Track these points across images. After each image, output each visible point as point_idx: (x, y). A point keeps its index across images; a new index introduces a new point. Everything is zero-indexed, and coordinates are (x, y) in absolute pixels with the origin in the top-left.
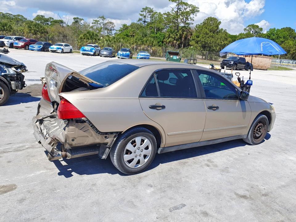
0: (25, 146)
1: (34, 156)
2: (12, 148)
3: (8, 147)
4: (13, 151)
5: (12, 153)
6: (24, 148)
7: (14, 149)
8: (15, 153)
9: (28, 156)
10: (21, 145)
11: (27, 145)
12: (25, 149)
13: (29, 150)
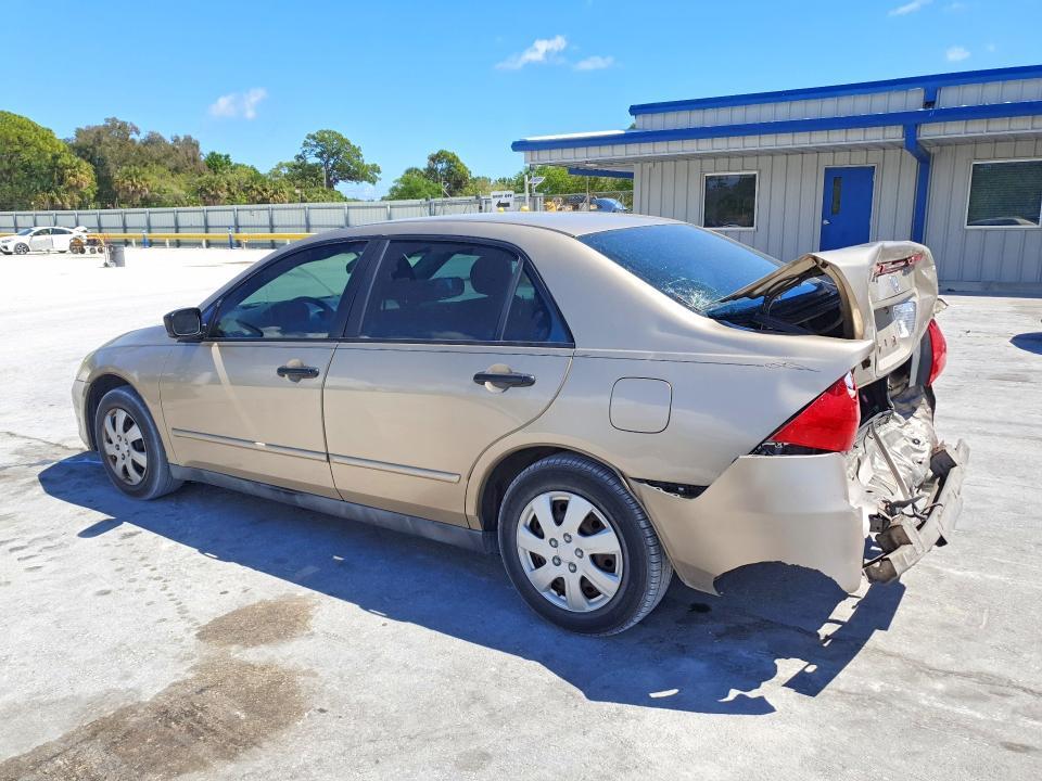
0: (949, 695)
1: (944, 626)
2: (1015, 711)
3: (1030, 722)
4: (1017, 687)
5: (1022, 680)
6: (956, 682)
7: (1009, 701)
8: (1011, 673)
9: (967, 638)
10: (963, 710)
11: (934, 691)
12: (959, 674)
13: (943, 660)
